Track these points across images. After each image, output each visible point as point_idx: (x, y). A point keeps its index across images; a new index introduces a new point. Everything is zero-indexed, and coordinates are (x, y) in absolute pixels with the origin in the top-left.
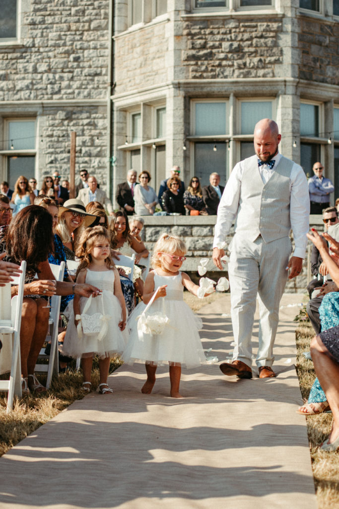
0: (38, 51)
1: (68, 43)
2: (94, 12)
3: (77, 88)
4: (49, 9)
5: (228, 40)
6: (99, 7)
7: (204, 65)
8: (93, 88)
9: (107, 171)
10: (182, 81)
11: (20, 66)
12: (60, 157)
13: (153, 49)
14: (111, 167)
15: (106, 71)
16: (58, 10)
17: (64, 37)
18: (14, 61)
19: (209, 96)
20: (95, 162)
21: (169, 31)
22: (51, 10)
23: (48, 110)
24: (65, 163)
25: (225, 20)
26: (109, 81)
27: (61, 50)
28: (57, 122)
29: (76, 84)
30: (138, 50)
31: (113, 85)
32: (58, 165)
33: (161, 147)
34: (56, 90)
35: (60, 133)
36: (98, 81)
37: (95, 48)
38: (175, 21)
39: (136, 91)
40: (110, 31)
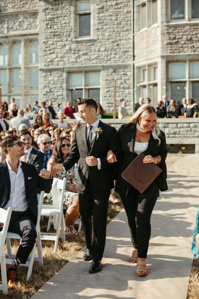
0: (100, 42)
1: (114, 38)
2: (125, 23)
3: (118, 58)
4: (105, 22)
5: (186, 35)
6: (127, 21)
7: (175, 47)
8: (126, 58)
9: (132, 95)
10: (165, 55)
11: (93, 49)
12: (111, 89)
13: (152, 40)
14: (134, 94)
15: (131, 50)
16: (109, 23)
17: (111, 35)
18: (90, 47)
19: (177, 61)
20: (127, 91)
21: (159, 31)
22: (106, 23)
23: (105, 68)
24: (113, 92)
25: (185, 25)
26: (132, 54)
27: (111, 40)
28: (109, 73)
29: (117, 56)
30: (145, 40)
31: (134, 56)
32: (110, 93)
33: (155, 85)
34: (109, 59)
35: (111, 78)
36: (128, 55)
37: (126, 40)
38: (161, 27)
39: (144, 59)
40: (132, 31)
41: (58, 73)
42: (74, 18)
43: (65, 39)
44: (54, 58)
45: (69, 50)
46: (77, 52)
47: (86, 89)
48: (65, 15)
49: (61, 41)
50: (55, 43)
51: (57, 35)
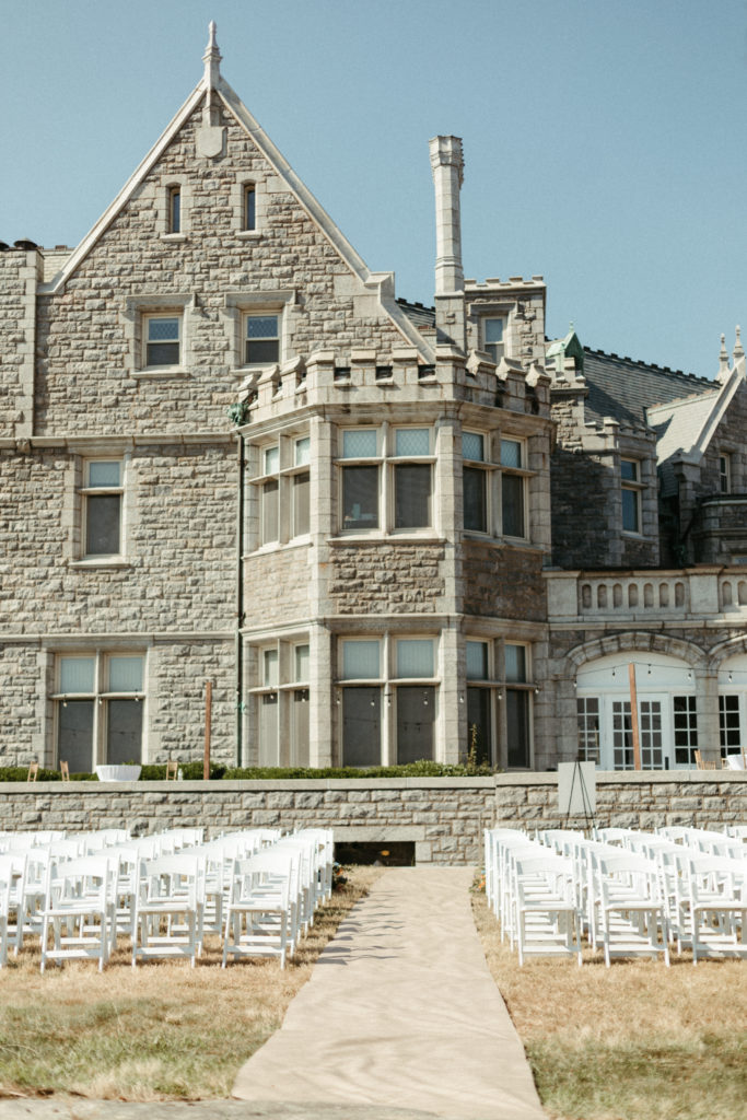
0: (148, 572)
1: (185, 563)
2: (218, 525)
3: (197, 618)
4: (161, 521)
5: (381, 569)
7: (352, 598)
8: (216, 618)
9: (234, 718)
10: (329, 616)
11: (126, 590)
12: (175, 700)
13: (293, 577)
14: (240, 715)
15: (232, 596)
16: (172, 523)
17: (179, 556)
18: (117, 584)
19: (359, 633)
20: (219, 707)
21: (313, 556)
22: (164, 523)
23: (158, 643)
24: (181, 709)
25: (379, 544)
26: (237, 610)
27: (177, 570)
28: (171, 658)
29: (194, 613)
30: (274, 576)
31: (241, 616)
32: (173, 712)
33: (302, 694)
34: (171, 619)
35: (175, 672)
36: (223, 609)
37: (217, 569)
38: (319, 546)
39: (271, 625)
40: (237, 549)
41: (24, 652)
42: (75, 504)
43: (48, 561)
44: (12, 612)
45: (58, 591)
46: (82, 597)
47: (102, 699)
48: (48, 495)
49: (36, 566)
50: (17, 569)
51: (24, 548)
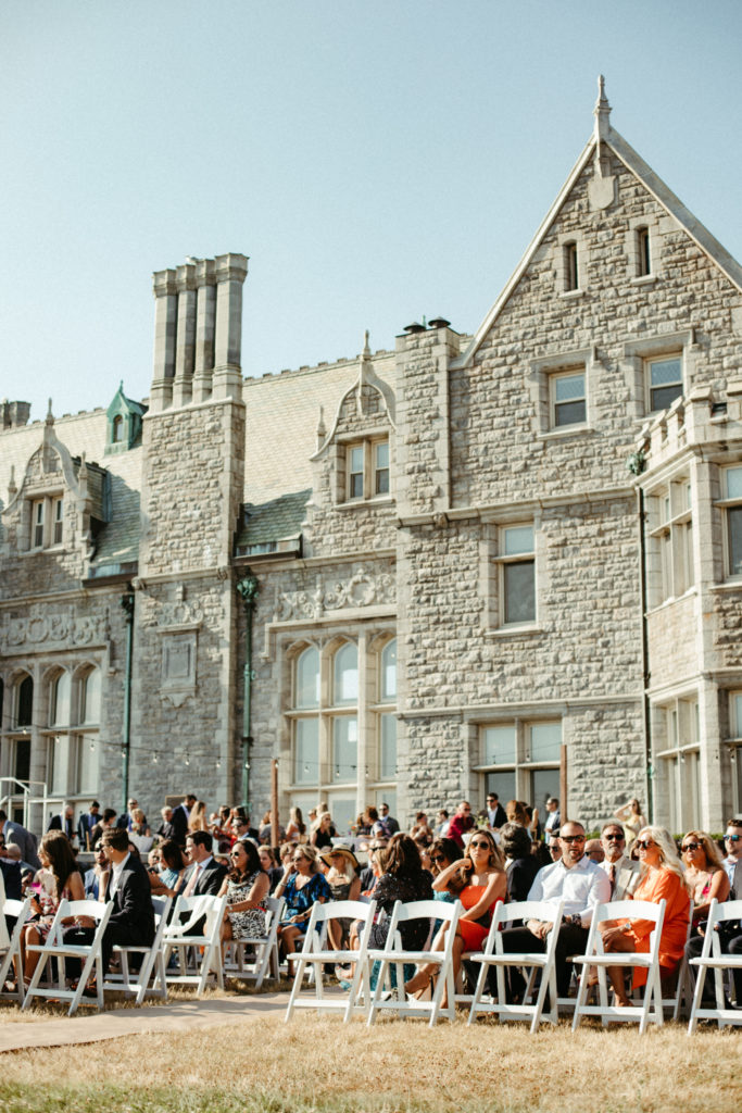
0: (560, 637)
1: (595, 625)
2: (625, 583)
3: (609, 681)
4: (570, 583)
6: (630, 577)
8: (628, 680)
9: (645, 785)
10: (714, 670)
11: (539, 657)
12: (590, 768)
13: (683, 631)
14: (649, 781)
15: (640, 657)
16: (581, 584)
17: (589, 618)
18: (532, 651)
20: (633, 774)
21: (698, 610)
22: (573, 585)
23: (574, 709)
24: (596, 777)
26: (643, 671)
27: (588, 633)
28: (585, 725)
29: (606, 676)
30: (669, 631)
31: (647, 675)
32: (588, 780)
33: (695, 754)
34: (583, 684)
35: (589, 738)
36: (633, 670)
37: (627, 629)
38: (703, 595)
39: (668, 683)
40: (640, 607)
41: (448, 724)
42: (490, 573)
43: (466, 632)
44: (437, 685)
45: (475, 662)
46: (499, 666)
47: (524, 769)
48: (465, 566)
49: (456, 638)
50: (439, 643)
51: (444, 622)
